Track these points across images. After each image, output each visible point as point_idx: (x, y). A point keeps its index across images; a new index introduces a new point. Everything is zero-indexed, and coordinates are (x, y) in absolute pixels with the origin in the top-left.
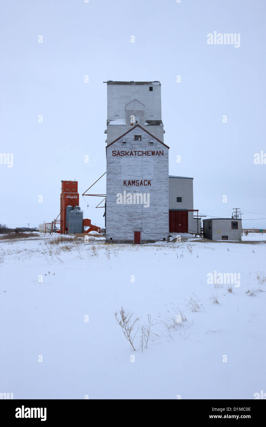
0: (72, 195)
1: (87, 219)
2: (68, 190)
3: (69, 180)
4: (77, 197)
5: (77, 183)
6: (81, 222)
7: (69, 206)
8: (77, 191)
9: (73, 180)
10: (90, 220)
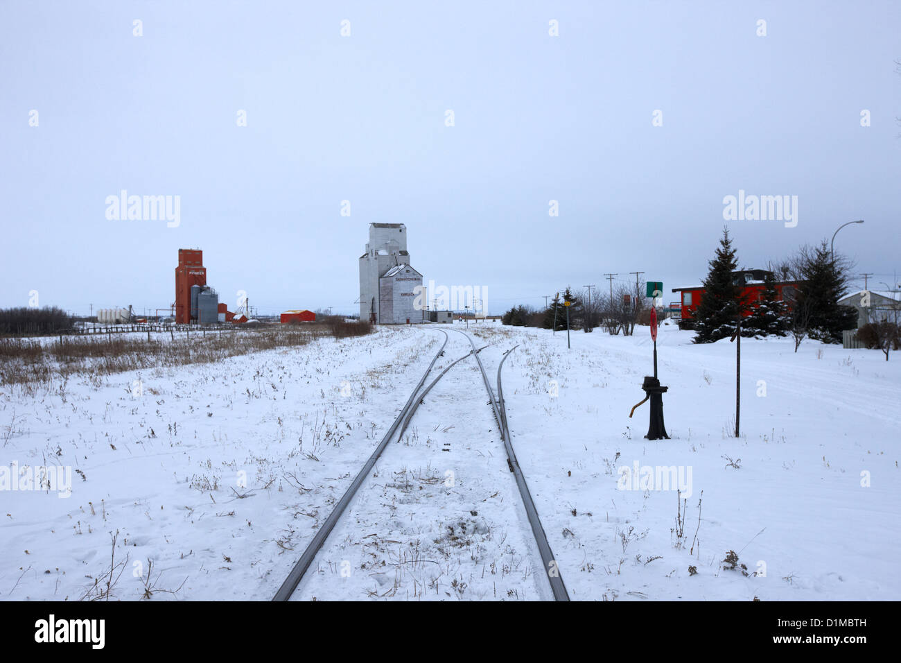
0: (197, 270)
1: (222, 304)
2: (190, 262)
3: (188, 248)
4: (203, 273)
5: (201, 252)
6: (216, 307)
7: (196, 286)
8: (201, 264)
9: (194, 248)
10: (226, 306)
